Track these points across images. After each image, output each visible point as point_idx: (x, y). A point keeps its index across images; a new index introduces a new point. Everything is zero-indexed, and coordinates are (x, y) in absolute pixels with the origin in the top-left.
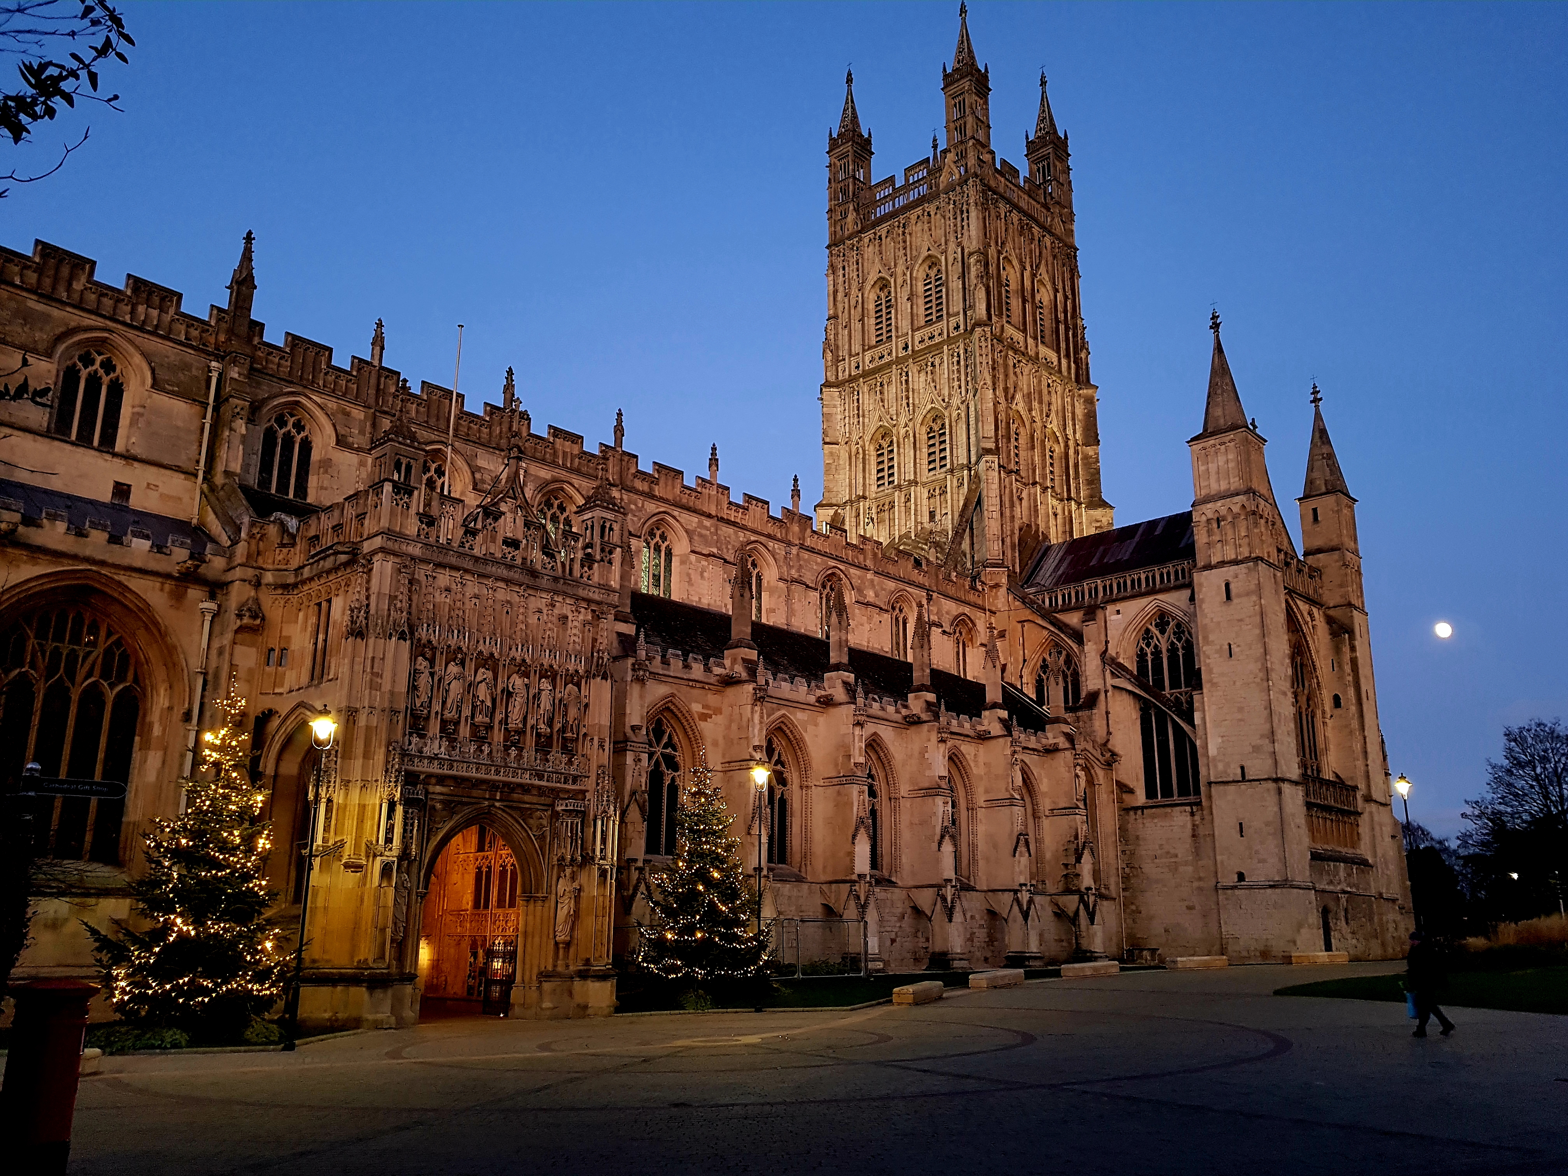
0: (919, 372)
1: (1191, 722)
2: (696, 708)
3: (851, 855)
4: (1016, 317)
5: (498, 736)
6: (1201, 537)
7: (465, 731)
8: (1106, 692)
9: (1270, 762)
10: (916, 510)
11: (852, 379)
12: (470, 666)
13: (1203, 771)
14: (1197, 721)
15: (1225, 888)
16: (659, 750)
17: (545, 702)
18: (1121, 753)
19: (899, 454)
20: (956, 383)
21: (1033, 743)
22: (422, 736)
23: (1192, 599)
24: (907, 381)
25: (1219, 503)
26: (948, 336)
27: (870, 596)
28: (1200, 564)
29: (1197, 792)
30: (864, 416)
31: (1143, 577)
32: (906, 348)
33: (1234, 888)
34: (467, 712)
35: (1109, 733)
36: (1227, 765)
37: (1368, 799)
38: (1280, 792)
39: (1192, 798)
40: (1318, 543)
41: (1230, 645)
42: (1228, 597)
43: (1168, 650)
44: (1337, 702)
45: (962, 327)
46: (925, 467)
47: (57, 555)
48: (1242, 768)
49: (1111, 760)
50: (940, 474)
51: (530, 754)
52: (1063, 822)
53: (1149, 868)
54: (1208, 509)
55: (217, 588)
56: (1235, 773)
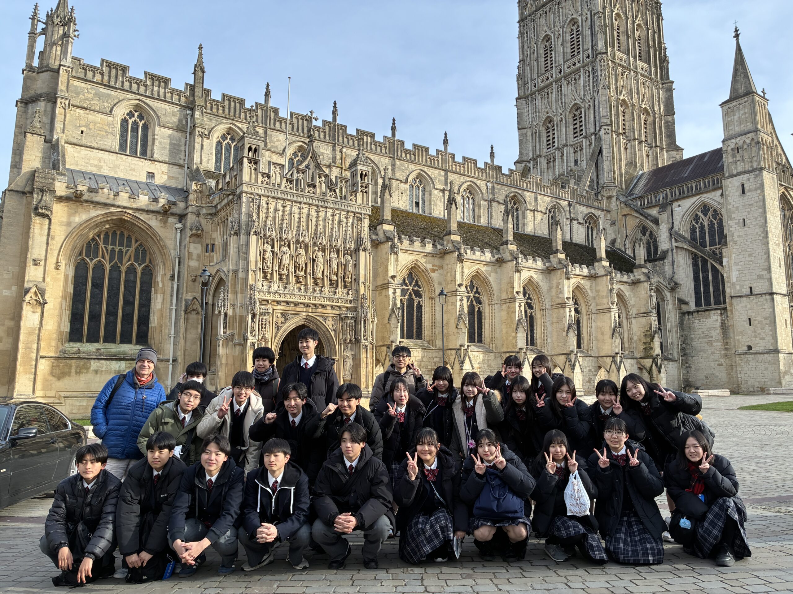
0: (568, 84)
1: (721, 264)
2: (429, 266)
3: (515, 338)
4: (623, 47)
5: (310, 281)
6: (727, 159)
7: (292, 279)
8: (672, 250)
9: (767, 284)
10: (567, 160)
11: (533, 94)
12: (293, 247)
13: (728, 290)
14: (724, 263)
15: (740, 354)
16: (412, 287)
17: (333, 264)
18: (681, 283)
19: (558, 131)
20: (588, 88)
21: (625, 278)
22: (269, 282)
23: (722, 195)
24: (561, 90)
25: (738, 139)
26: (583, 62)
27: (537, 206)
28: (726, 174)
29: (725, 303)
30: (539, 112)
31: (694, 185)
32: (560, 72)
33: (746, 353)
34: (292, 270)
35: (674, 272)
36: (742, 286)
38: (773, 300)
39: (722, 306)
41: (744, 220)
42: (743, 192)
43: (709, 225)
45: (591, 56)
46: (572, 136)
47: (106, 205)
48: (751, 288)
49: (674, 287)
50: (579, 139)
51: (326, 290)
52: (643, 320)
53: (697, 343)
54: (732, 144)
55: (182, 217)
56: (746, 291)
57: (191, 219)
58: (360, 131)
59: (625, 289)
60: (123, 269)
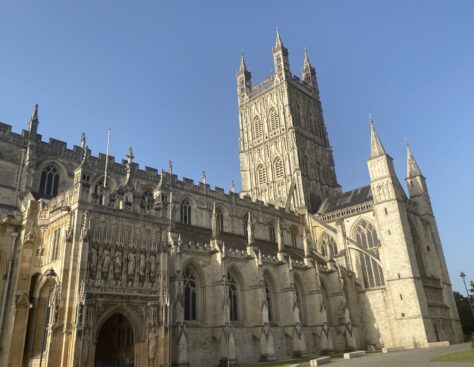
0: (273, 145)
1: (378, 258)
2: (201, 263)
3: (261, 315)
5: (124, 277)
6: (375, 193)
7: (111, 276)
8: (347, 250)
9: (408, 271)
11: (250, 150)
12: (113, 251)
13: (385, 276)
14: (381, 258)
15: (398, 319)
16: (188, 280)
17: (142, 263)
19: (267, 173)
20: (284, 148)
21: (323, 269)
22: (94, 279)
23: (374, 215)
24: (269, 149)
25: (381, 181)
26: (280, 132)
27: (261, 220)
28: (375, 202)
29: (383, 284)
30: (255, 162)
31: (355, 208)
32: (266, 138)
33: (401, 319)
34: (111, 268)
36: (393, 273)
37: (444, 283)
39: (382, 287)
40: (414, 193)
42: (386, 213)
43: (367, 234)
44: (428, 248)
45: (285, 130)
46: (276, 176)
48: (399, 274)
50: (281, 178)
52: (337, 298)
54: (376, 184)
55: (18, 228)
56: (396, 276)
58: (148, 168)
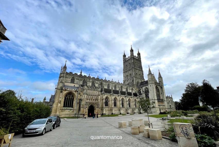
2: (109, 97)
3: (120, 106)
4: (136, 67)
5: (92, 100)
6: (148, 82)
7: (90, 100)
8: (143, 93)
9: (154, 98)
10: (129, 81)
11: (125, 72)
12: (91, 96)
14: (149, 95)
16: (107, 99)
19: (128, 77)
21: (136, 97)
22: (87, 100)
23: (148, 86)
24: (129, 72)
27: (125, 88)
28: (149, 84)
30: (126, 74)
31: (145, 85)
32: (128, 69)
34: (90, 98)
36: (151, 99)
37: (164, 101)
38: (155, 100)
40: (160, 81)
41: (151, 90)
42: (151, 86)
43: (147, 90)
44: (162, 93)
45: (132, 68)
47: (69, 91)
50: (131, 78)
51: (94, 101)
54: (149, 80)
55: (78, 92)
57: (79, 92)
58: (101, 79)
59: (136, 99)
60: (70, 98)
